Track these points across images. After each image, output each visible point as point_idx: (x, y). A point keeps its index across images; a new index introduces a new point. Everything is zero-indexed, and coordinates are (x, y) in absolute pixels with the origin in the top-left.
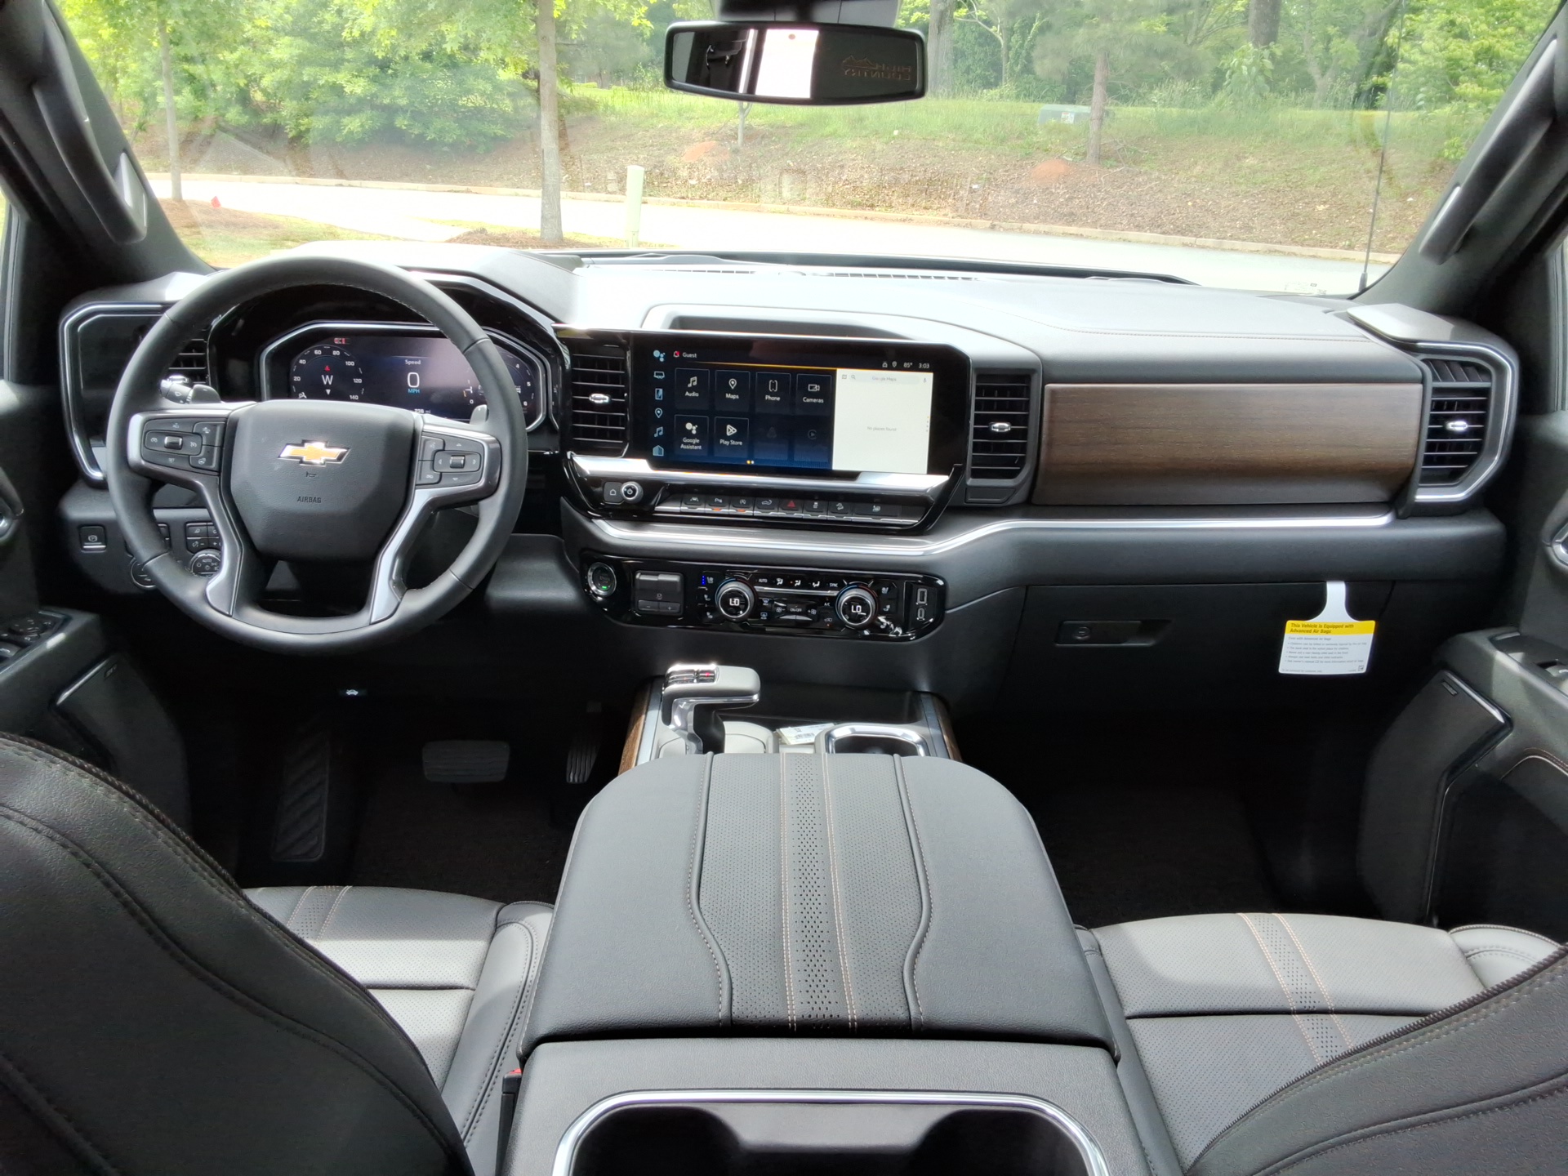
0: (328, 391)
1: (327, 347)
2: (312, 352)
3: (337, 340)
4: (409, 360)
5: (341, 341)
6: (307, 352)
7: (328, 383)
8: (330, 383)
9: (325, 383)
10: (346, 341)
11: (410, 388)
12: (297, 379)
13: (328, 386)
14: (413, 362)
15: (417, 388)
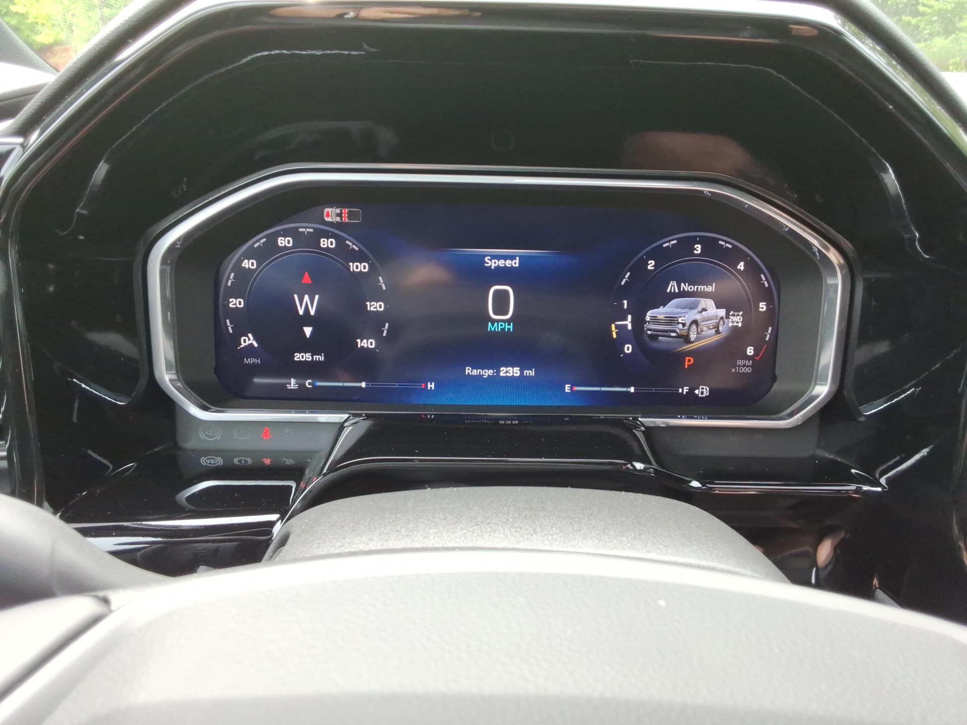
0: (308, 331)
1: (306, 229)
2: (273, 238)
3: (331, 214)
4: (493, 257)
5: (340, 215)
6: (259, 241)
7: (307, 310)
8: (312, 312)
9: (301, 312)
10: (350, 215)
11: (493, 321)
12: (236, 303)
13: (307, 319)
14: (501, 263)
15: (508, 321)
